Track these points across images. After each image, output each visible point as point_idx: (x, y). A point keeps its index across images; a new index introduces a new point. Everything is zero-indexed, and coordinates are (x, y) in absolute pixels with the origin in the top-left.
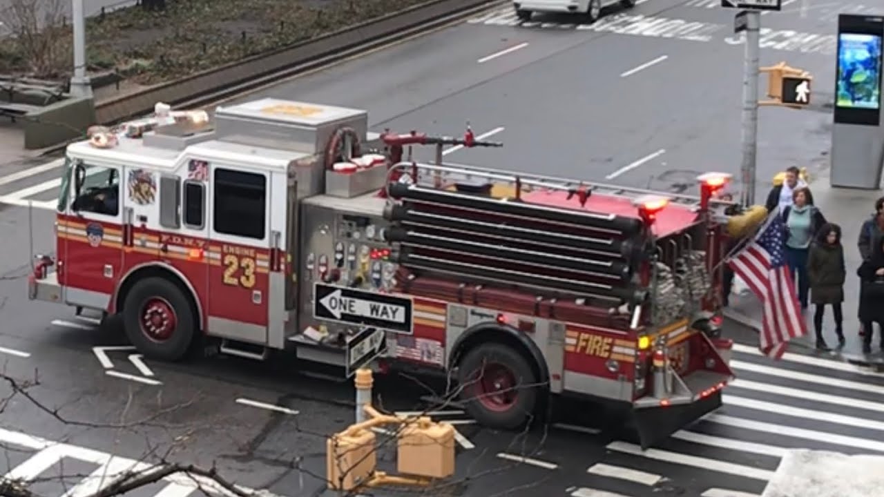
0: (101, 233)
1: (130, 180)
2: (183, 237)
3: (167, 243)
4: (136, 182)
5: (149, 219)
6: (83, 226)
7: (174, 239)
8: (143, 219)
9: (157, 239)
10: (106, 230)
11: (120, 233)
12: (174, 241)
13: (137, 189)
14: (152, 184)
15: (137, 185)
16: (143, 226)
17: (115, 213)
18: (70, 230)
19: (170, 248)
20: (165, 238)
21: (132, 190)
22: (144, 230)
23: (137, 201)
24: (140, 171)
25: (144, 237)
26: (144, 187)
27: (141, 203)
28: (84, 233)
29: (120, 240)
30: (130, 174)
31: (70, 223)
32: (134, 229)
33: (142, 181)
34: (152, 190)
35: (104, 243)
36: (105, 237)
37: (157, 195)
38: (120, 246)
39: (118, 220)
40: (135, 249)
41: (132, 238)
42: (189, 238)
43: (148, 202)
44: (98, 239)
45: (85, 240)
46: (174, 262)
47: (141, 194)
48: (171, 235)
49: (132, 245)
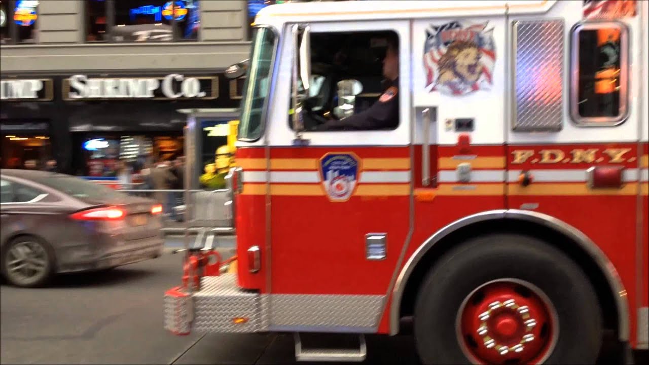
0: (353, 171)
1: (427, 48)
2: (568, 148)
3: (526, 166)
4: (444, 50)
5: (477, 125)
6: (312, 163)
7: (546, 154)
8: (465, 125)
9: (500, 161)
10: (367, 163)
11: (406, 162)
12: (546, 159)
13: (447, 64)
14: (487, 47)
15: (448, 56)
16: (464, 140)
17: (391, 122)
18: (277, 177)
19: (538, 175)
20: (520, 157)
21: (435, 68)
22: (464, 148)
23: (446, 88)
24: (454, 24)
25: (464, 163)
26: (464, 59)
27: (456, 92)
28: (314, 177)
29: (405, 177)
30: (429, 35)
31: (277, 163)
32: (437, 151)
33: (461, 45)
34: (485, 60)
35: (362, 192)
36: (365, 177)
37: (498, 68)
38: (404, 191)
39: (399, 137)
40: (442, 191)
41: (434, 170)
42: (585, 146)
43: (475, 88)
44: (348, 185)
45: (315, 191)
46: (547, 203)
47: (457, 74)
48: (538, 149)
49: (434, 184)
